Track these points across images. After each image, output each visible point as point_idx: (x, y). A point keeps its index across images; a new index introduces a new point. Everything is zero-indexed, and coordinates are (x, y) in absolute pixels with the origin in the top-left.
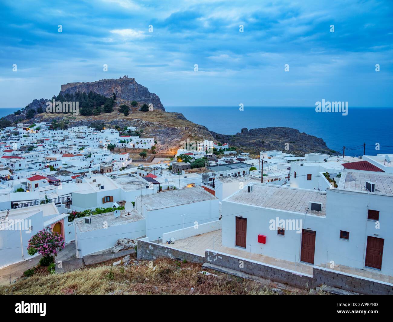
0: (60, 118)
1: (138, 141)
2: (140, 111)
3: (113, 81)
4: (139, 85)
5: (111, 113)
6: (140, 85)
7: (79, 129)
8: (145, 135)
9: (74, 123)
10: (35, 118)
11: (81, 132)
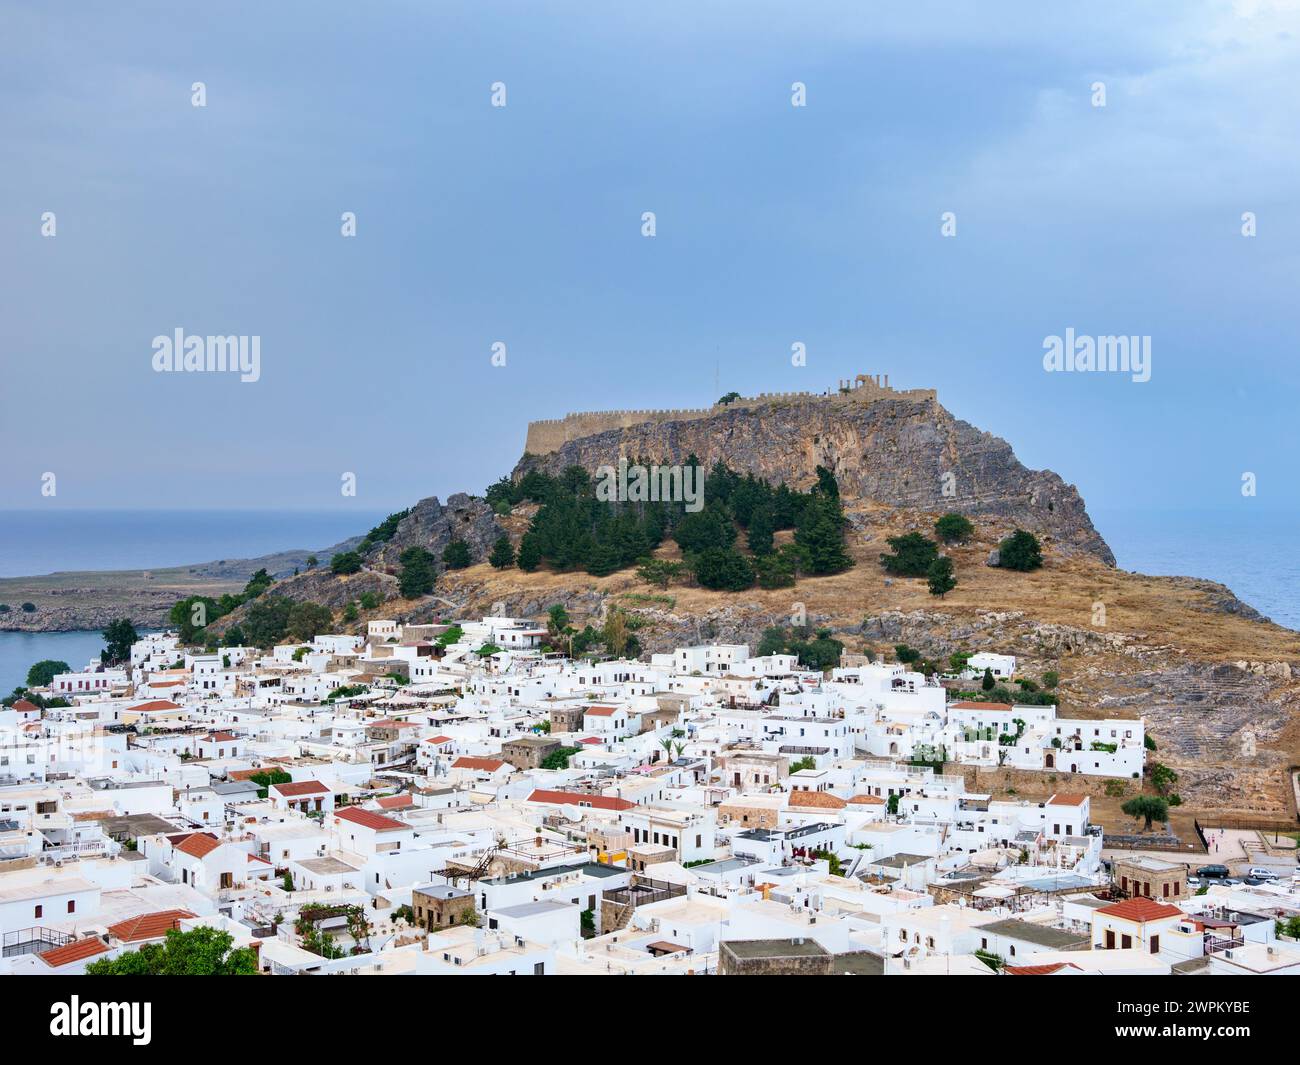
0: (574, 595)
1: (1059, 731)
2: (994, 566)
3: (812, 405)
4: (963, 426)
5: (843, 576)
6: (969, 426)
7: (710, 660)
8: (1076, 703)
9: (672, 626)
10: (442, 596)
11: (731, 677)
